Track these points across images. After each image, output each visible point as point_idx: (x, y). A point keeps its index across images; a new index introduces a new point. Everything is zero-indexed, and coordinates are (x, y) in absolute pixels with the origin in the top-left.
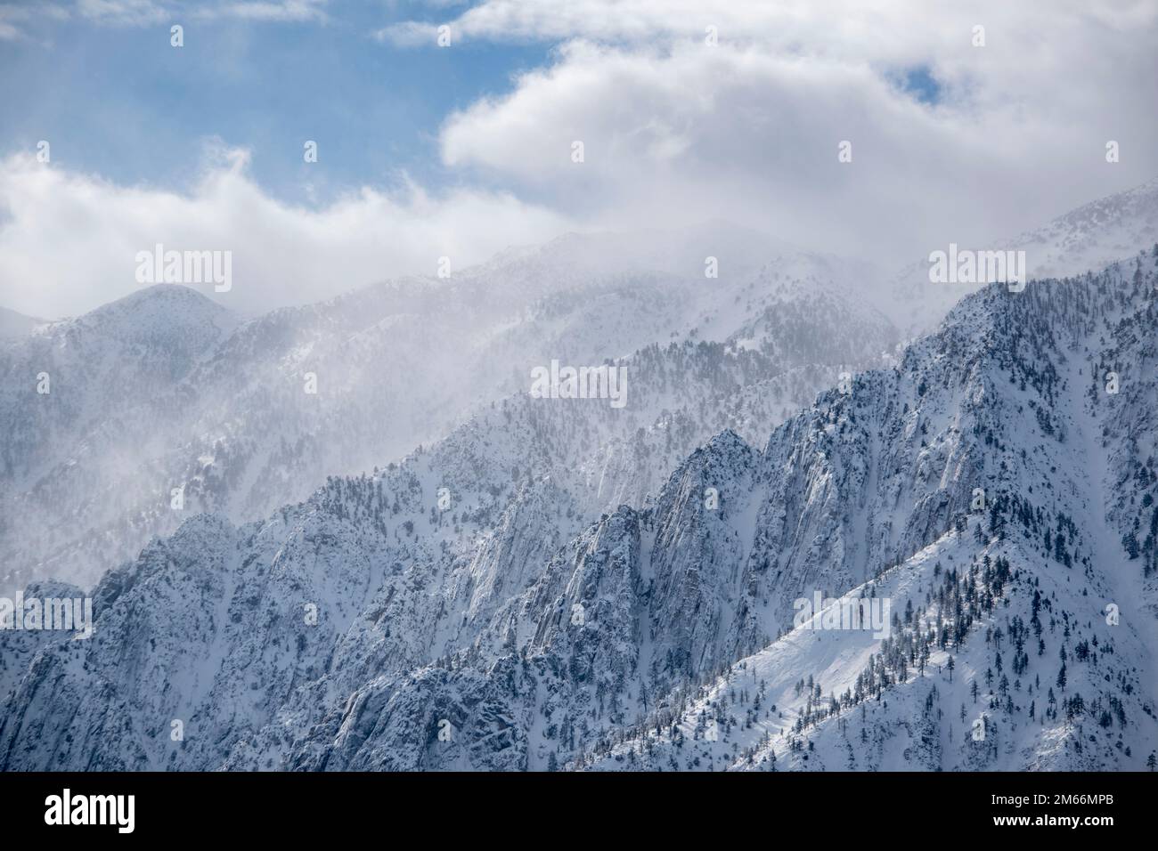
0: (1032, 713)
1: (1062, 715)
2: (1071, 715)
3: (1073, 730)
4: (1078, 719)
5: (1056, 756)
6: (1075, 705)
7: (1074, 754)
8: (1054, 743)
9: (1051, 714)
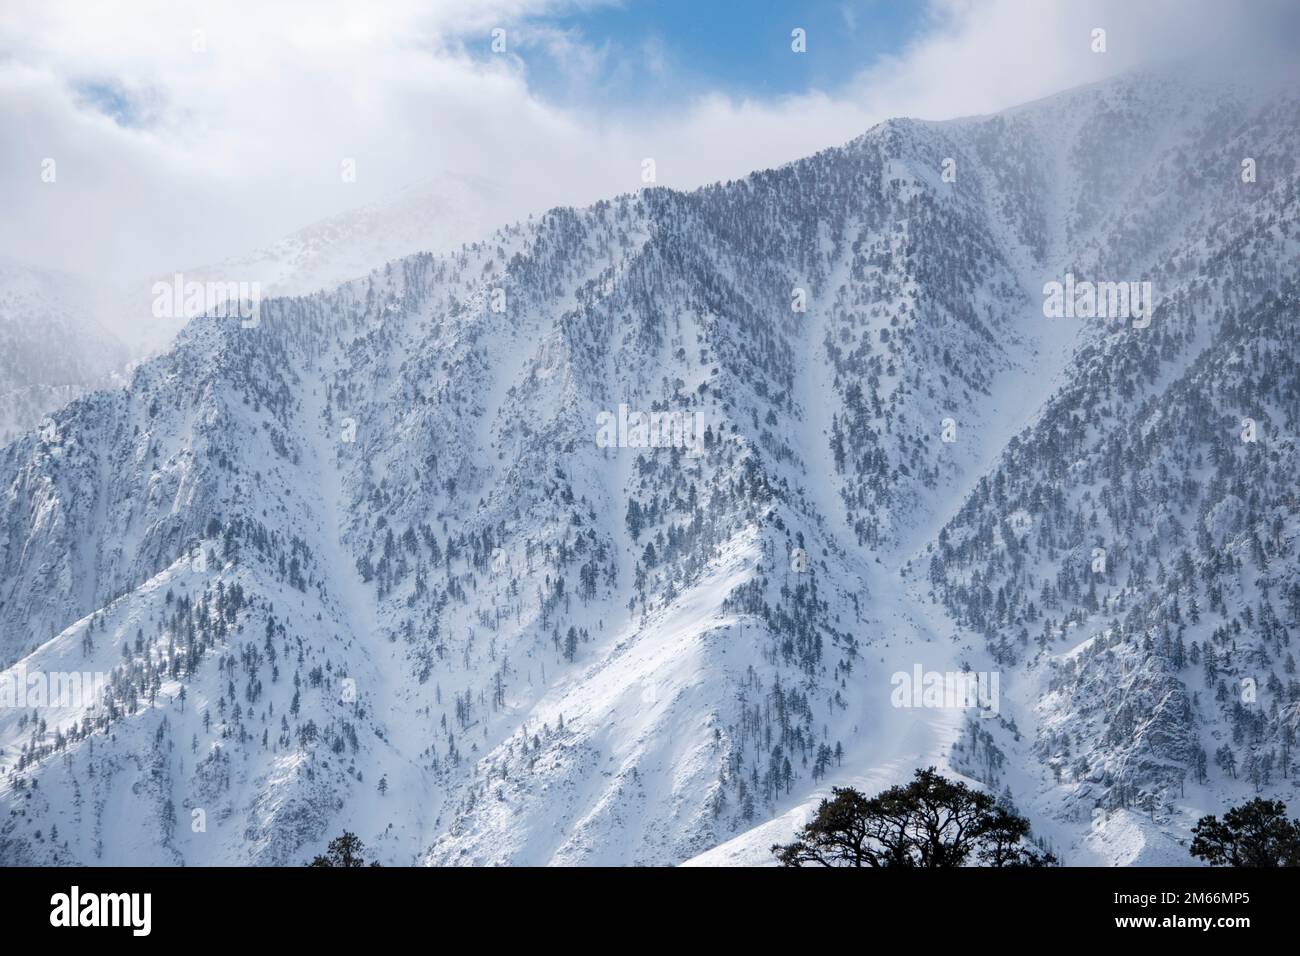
0: (265, 741)
1: (295, 742)
2: (303, 742)
3: (305, 757)
4: (311, 746)
5: (288, 784)
6: (308, 732)
7: (306, 781)
8: (286, 771)
9: (284, 742)
